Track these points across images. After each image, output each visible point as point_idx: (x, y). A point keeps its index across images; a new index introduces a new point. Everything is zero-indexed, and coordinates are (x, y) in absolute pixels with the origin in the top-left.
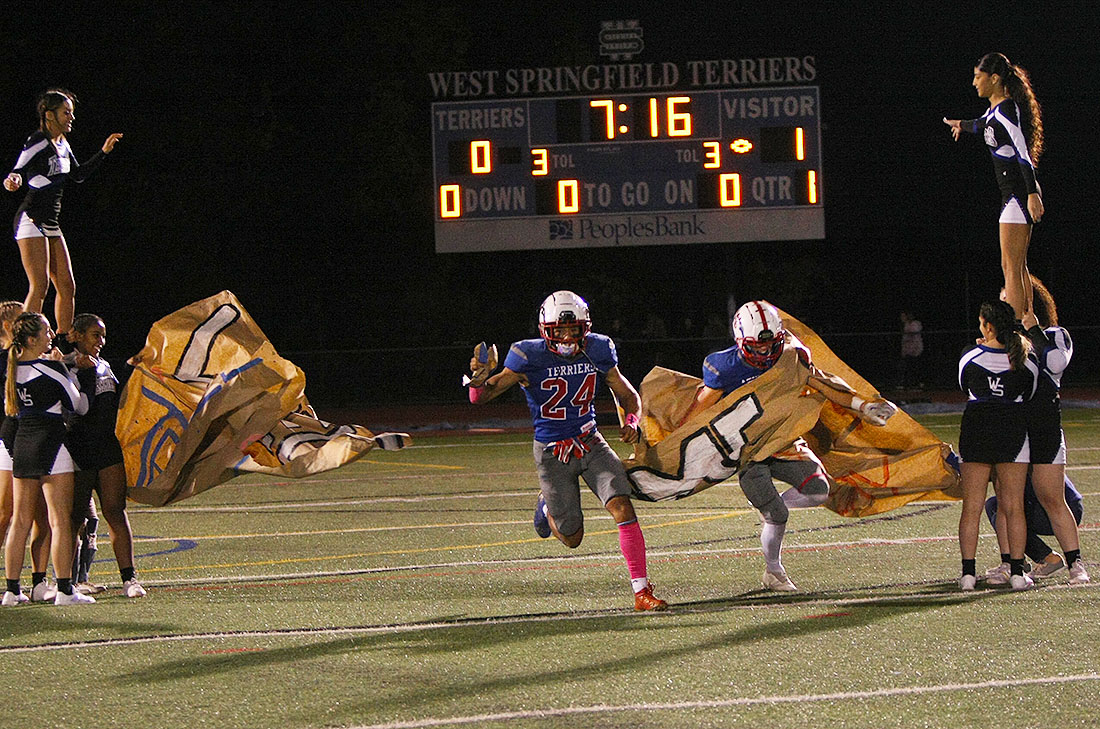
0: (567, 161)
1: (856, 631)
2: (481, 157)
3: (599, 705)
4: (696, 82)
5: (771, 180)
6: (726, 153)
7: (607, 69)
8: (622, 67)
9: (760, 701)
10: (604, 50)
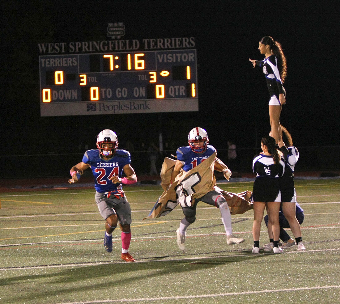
0: (94, 79)
1: (211, 270)
2: (59, 78)
3: (106, 299)
4: (146, 48)
5: (177, 87)
6: (159, 76)
7: (110, 42)
8: (116, 41)
9: (172, 298)
10: (109, 35)
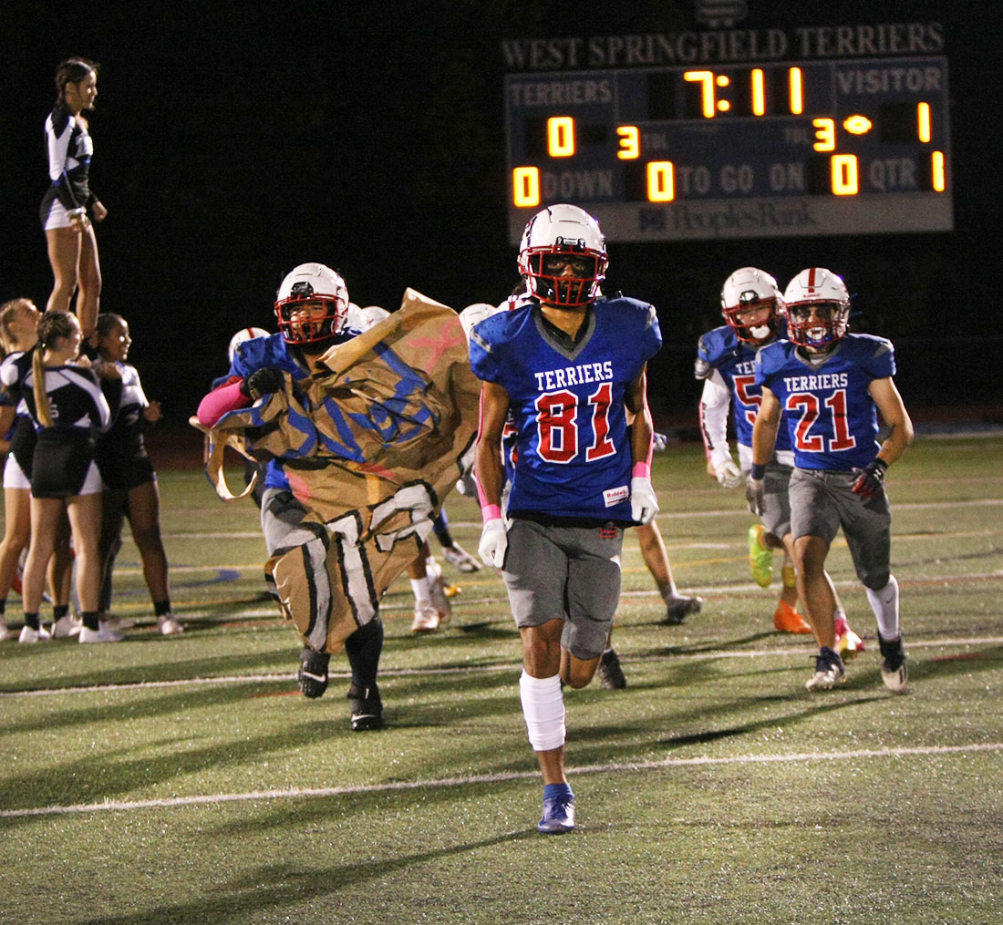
0: (659, 142)
1: (992, 675)
2: (561, 137)
3: (700, 756)
4: (806, 51)
5: (891, 163)
6: (841, 134)
7: (705, 36)
8: (722, 36)
9: (883, 753)
10: (703, 16)
